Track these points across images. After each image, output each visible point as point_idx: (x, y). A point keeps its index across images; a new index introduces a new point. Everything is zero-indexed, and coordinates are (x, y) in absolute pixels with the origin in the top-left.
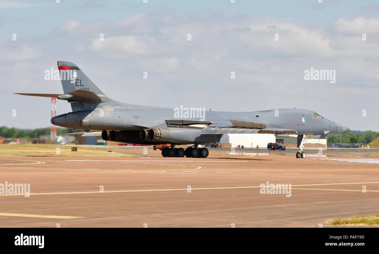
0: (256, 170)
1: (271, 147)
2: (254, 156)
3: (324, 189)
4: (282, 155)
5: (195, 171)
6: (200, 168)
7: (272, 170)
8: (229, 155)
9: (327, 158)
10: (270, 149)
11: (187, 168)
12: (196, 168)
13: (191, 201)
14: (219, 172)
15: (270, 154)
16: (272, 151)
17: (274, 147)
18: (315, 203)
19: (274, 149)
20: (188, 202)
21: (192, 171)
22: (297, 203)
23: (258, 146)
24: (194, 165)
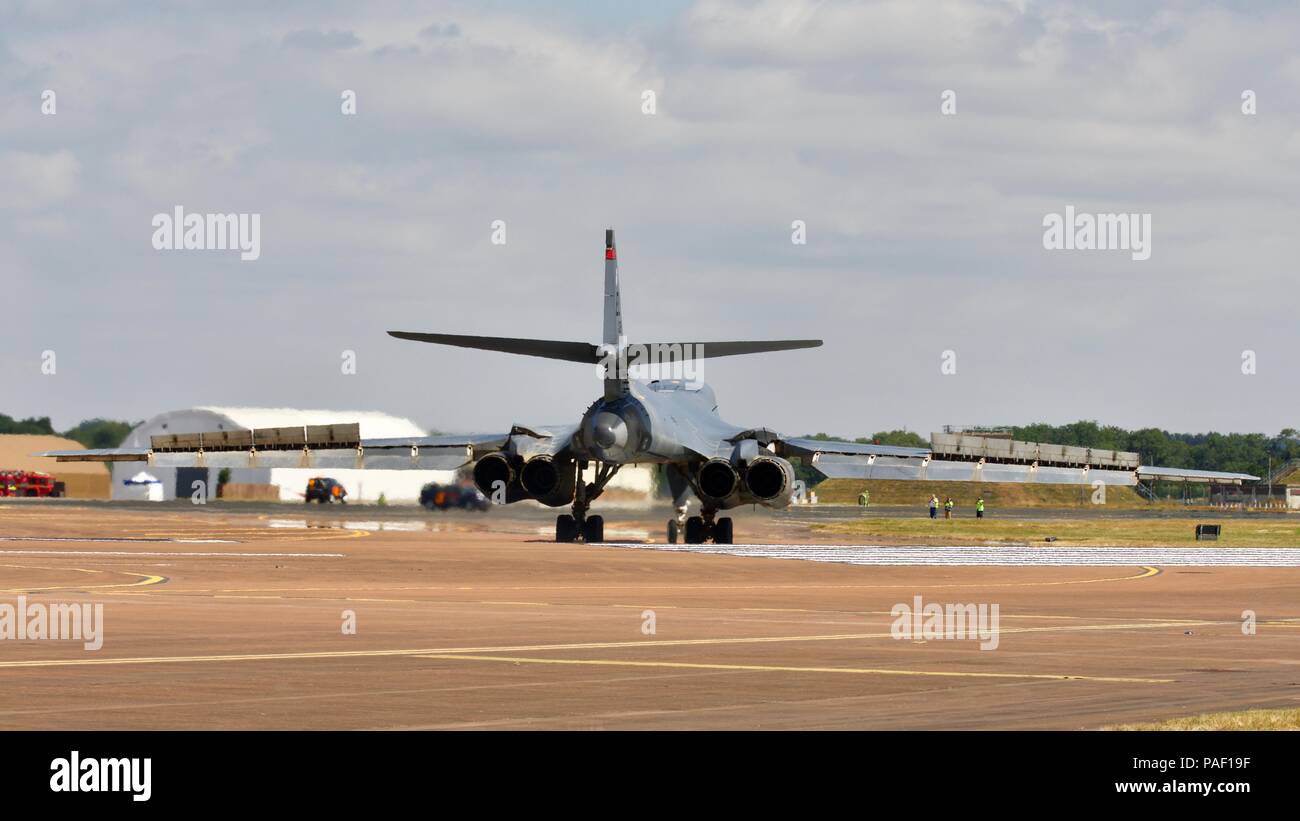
0: (370, 587)
1: (432, 497)
2: (367, 534)
3: (636, 660)
4: (480, 528)
5: (137, 593)
6: (156, 579)
7: (433, 588)
8: (268, 531)
9: (652, 541)
10: (430, 504)
11: (105, 581)
12: (140, 581)
13: (119, 707)
14: (228, 594)
15: (429, 523)
16: (439, 513)
17: (445, 498)
18: (598, 716)
19: (445, 506)
20: (105, 712)
21: (127, 593)
22: (530, 714)
23: (382, 496)
24: (131, 569)
